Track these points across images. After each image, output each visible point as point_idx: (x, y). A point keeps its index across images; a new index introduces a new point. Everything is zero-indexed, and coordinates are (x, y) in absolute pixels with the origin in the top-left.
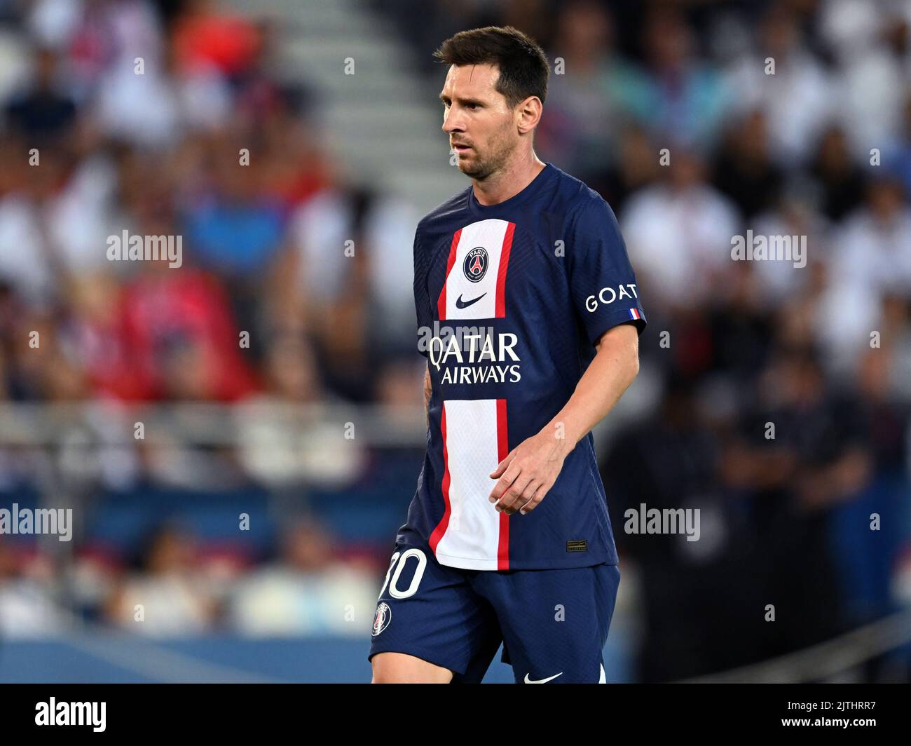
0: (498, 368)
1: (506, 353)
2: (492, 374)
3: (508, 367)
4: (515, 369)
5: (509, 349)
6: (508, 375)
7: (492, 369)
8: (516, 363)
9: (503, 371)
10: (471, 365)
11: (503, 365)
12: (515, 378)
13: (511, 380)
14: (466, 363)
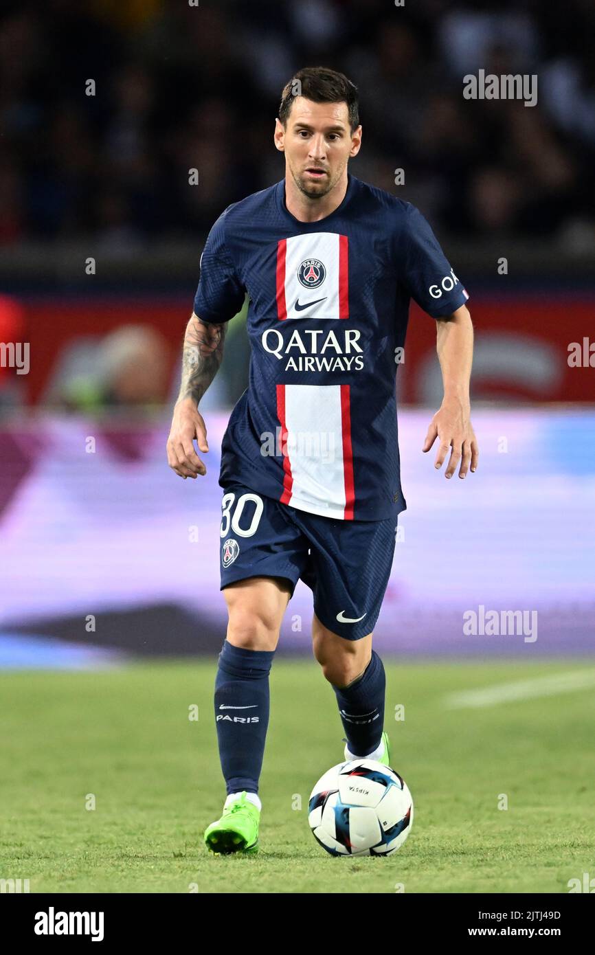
0: (345, 359)
1: (352, 347)
2: (338, 364)
3: (353, 358)
4: (359, 359)
5: (354, 343)
6: (353, 364)
7: (338, 360)
8: (360, 354)
9: (349, 361)
10: (314, 356)
11: (349, 357)
12: (359, 366)
13: (356, 369)
14: (309, 354)
